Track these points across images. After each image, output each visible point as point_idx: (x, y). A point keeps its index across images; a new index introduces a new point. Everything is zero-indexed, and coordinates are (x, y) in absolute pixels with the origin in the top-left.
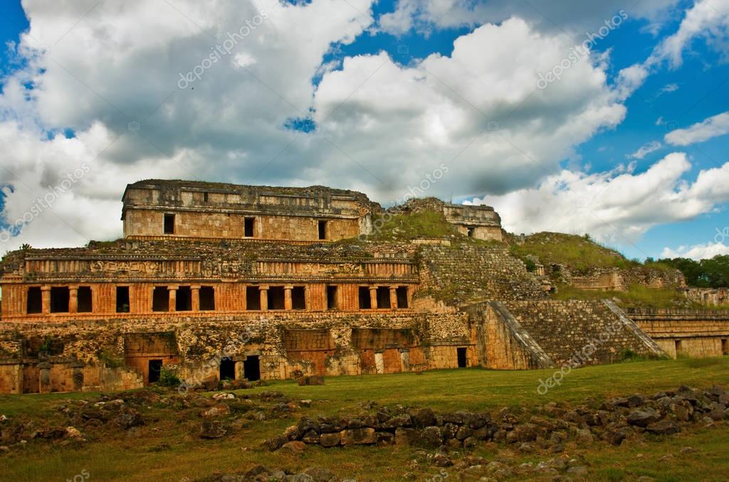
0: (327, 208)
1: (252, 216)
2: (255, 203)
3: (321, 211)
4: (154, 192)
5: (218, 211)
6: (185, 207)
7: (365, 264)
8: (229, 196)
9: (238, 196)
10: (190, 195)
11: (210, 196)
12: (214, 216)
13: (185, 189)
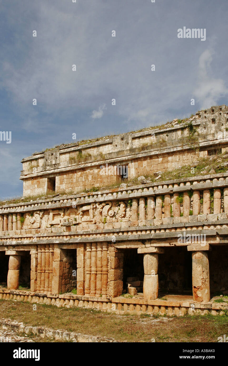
0: (220, 131)
1: (124, 164)
2: (128, 148)
3: (210, 137)
4: (40, 160)
5: (89, 165)
6: (62, 168)
7: (131, 199)
8: (101, 147)
9: (110, 145)
10: (67, 156)
11: (84, 152)
12: (87, 171)
13: (62, 151)
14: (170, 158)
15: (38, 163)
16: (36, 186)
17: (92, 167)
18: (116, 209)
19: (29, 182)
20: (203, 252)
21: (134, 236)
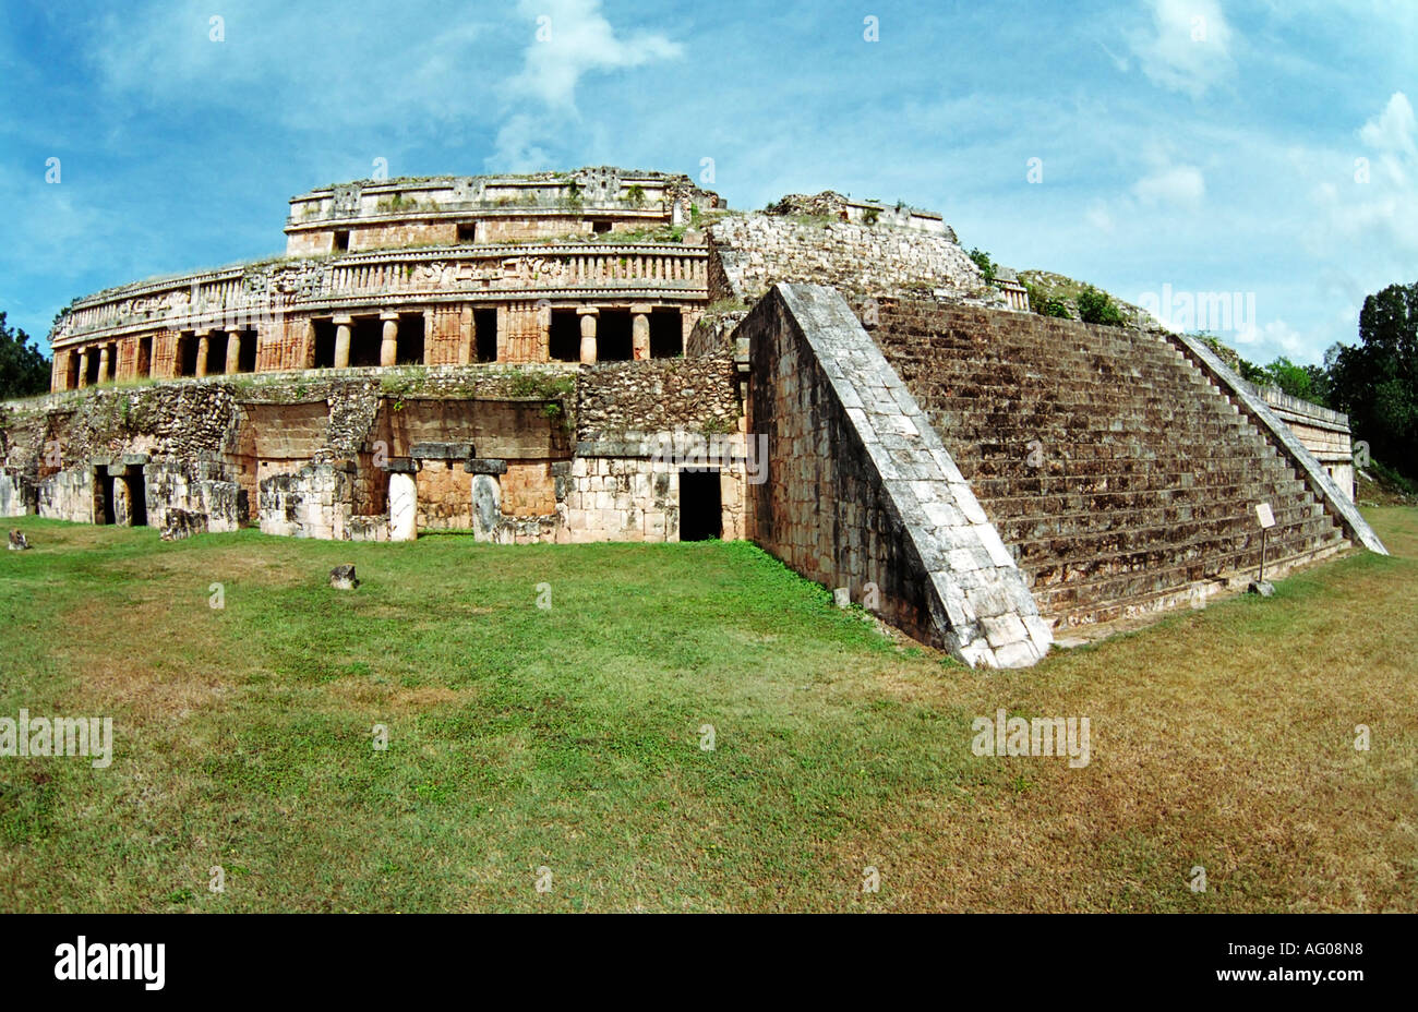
0: (612, 200)
1: (469, 221)
2: (478, 199)
3: (598, 205)
4: (324, 202)
5: (413, 217)
6: (364, 218)
7: (571, 256)
8: (434, 193)
9: (449, 192)
10: (376, 198)
11: (404, 197)
12: (408, 226)
13: (367, 191)
14: (540, 224)
15: (320, 205)
16: (312, 244)
17: (416, 221)
18: (551, 265)
19: (300, 237)
20: (646, 314)
21: (577, 294)
